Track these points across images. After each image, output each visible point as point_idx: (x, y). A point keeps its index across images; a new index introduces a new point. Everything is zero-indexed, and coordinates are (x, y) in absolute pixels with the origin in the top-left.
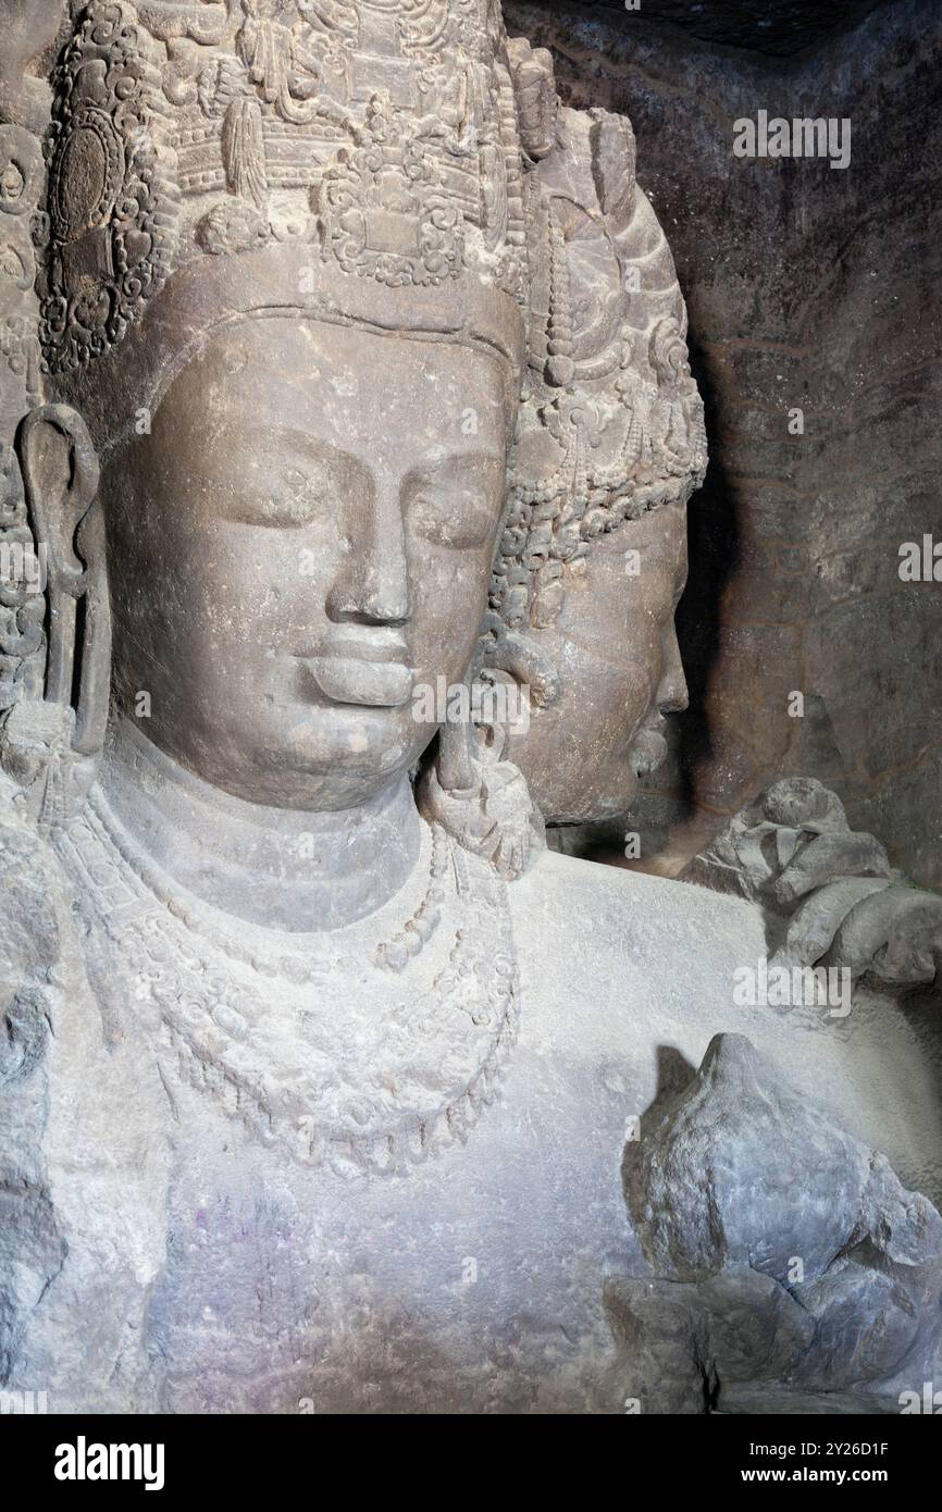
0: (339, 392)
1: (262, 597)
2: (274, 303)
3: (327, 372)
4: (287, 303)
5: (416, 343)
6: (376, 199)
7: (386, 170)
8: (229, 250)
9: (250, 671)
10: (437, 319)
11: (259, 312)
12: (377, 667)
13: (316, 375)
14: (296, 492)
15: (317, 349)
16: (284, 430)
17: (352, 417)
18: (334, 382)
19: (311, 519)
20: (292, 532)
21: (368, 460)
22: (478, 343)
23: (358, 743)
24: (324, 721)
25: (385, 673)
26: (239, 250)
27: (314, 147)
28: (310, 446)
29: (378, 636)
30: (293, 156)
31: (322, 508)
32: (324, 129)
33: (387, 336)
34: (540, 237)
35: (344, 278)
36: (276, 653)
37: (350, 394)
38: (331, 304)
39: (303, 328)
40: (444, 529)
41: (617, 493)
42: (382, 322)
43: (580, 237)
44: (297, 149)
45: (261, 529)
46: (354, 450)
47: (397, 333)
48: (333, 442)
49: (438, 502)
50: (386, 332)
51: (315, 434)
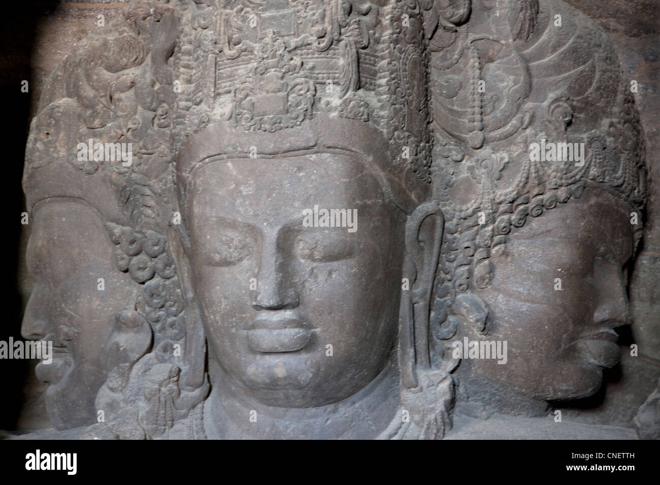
0: (244, 193)
1: (220, 302)
2: (210, 154)
3: (238, 184)
4: (216, 153)
5: (292, 158)
6: (261, 88)
7: (268, 72)
8: (191, 133)
9: (227, 341)
10: (298, 143)
11: (207, 160)
12: (275, 332)
13: (233, 186)
14: (230, 248)
15: (235, 173)
16: (216, 217)
17: (251, 205)
18: (242, 188)
19: (241, 260)
20: (232, 268)
21: (258, 225)
22: (331, 150)
23: (280, 372)
24: (261, 362)
25: (279, 335)
26: (196, 132)
27: (240, 69)
28: (230, 223)
29: (278, 315)
30: (230, 76)
31: (246, 252)
32: (246, 58)
33: (273, 158)
34: (465, 67)
35: (246, 134)
36: (236, 330)
37: (250, 193)
38: (239, 149)
39: (229, 164)
40: (316, 253)
41: (515, 204)
42: (266, 152)
43: (500, 58)
44: (232, 72)
45: (219, 268)
46: (252, 222)
47: (279, 155)
48: (240, 219)
49: (308, 240)
50: (271, 156)
51: (230, 217)
